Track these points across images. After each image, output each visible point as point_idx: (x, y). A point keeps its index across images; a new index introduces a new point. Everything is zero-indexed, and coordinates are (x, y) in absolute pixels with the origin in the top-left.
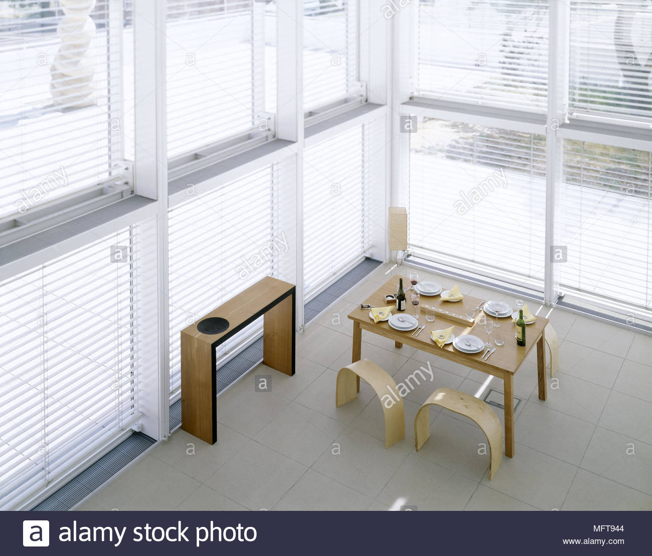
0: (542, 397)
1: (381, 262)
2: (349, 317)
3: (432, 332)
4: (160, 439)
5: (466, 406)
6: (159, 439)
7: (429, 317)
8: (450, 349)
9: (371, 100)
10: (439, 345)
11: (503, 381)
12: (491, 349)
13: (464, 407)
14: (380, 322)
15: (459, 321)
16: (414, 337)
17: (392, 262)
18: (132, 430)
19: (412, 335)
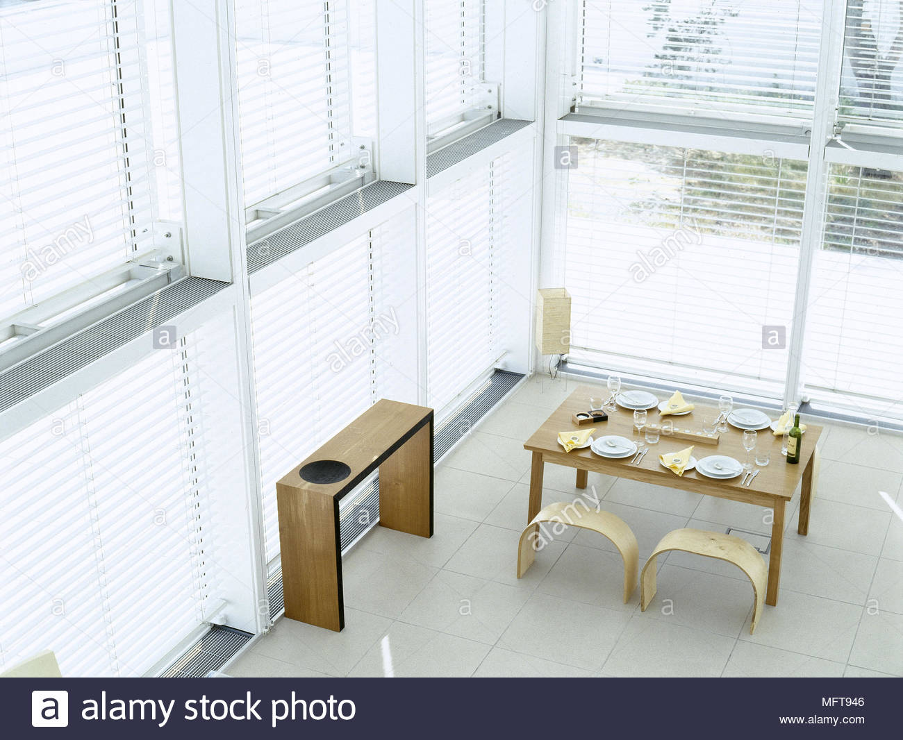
0: (802, 531)
1: (522, 376)
2: (526, 447)
3: (663, 456)
4: (260, 632)
5: (720, 548)
6: (257, 631)
7: (650, 437)
8: (692, 476)
9: (507, 114)
10: (677, 473)
11: (772, 511)
12: (753, 471)
13: (720, 550)
14: (575, 450)
15: (697, 440)
16: (634, 466)
17: (538, 374)
18: (211, 624)
19: (632, 464)
